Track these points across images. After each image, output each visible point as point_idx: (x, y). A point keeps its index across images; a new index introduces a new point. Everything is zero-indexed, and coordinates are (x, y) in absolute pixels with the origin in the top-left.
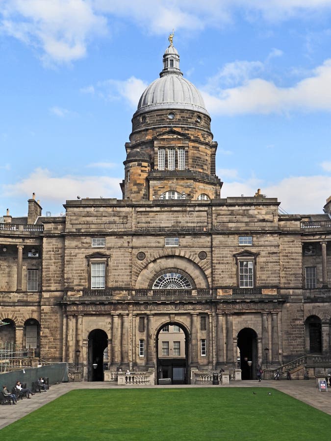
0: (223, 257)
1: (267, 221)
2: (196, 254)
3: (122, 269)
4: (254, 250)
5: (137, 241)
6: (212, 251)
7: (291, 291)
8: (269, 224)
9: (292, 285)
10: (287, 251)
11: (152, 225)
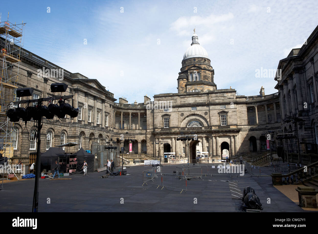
0: (214, 114)
1: (231, 99)
2: (203, 113)
3: (175, 120)
4: (226, 110)
5: (180, 109)
6: (209, 112)
7: (243, 127)
8: (232, 100)
9: (243, 124)
10: (240, 110)
11: (186, 102)
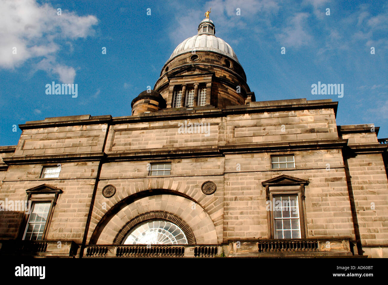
0: (242, 189)
1: (318, 132)
2: (197, 186)
3: (75, 211)
4: (300, 175)
6: (224, 180)
8: (321, 135)
10: (360, 180)
11: (133, 147)
